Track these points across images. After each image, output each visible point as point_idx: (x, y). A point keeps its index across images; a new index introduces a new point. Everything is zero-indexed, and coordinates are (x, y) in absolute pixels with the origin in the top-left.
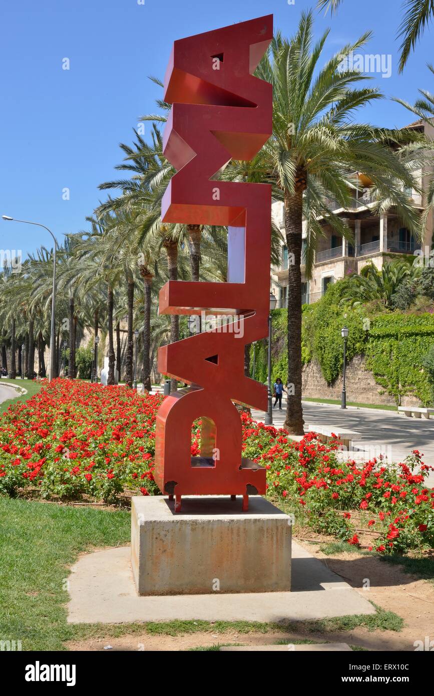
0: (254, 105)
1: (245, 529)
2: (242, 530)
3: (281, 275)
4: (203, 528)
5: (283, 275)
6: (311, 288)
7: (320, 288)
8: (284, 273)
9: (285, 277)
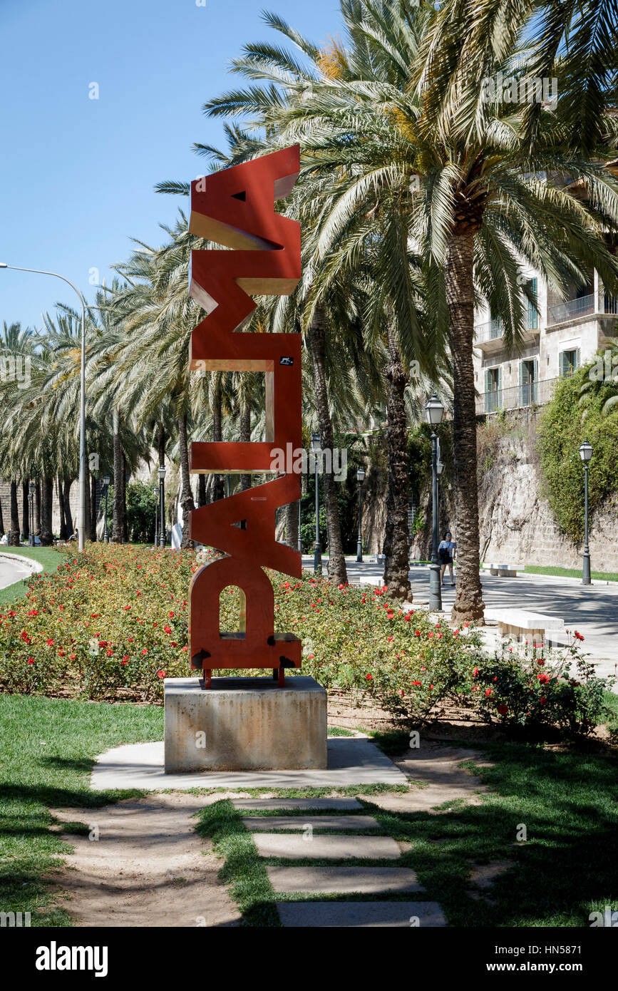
0: (280, 247)
1: (276, 703)
2: (273, 704)
3: (488, 349)
4: (231, 702)
5: (492, 348)
6: (541, 368)
7: (556, 370)
8: (492, 344)
9: (495, 352)
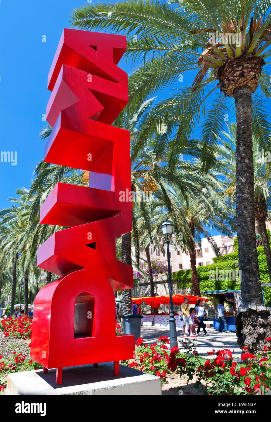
0: (117, 82)
